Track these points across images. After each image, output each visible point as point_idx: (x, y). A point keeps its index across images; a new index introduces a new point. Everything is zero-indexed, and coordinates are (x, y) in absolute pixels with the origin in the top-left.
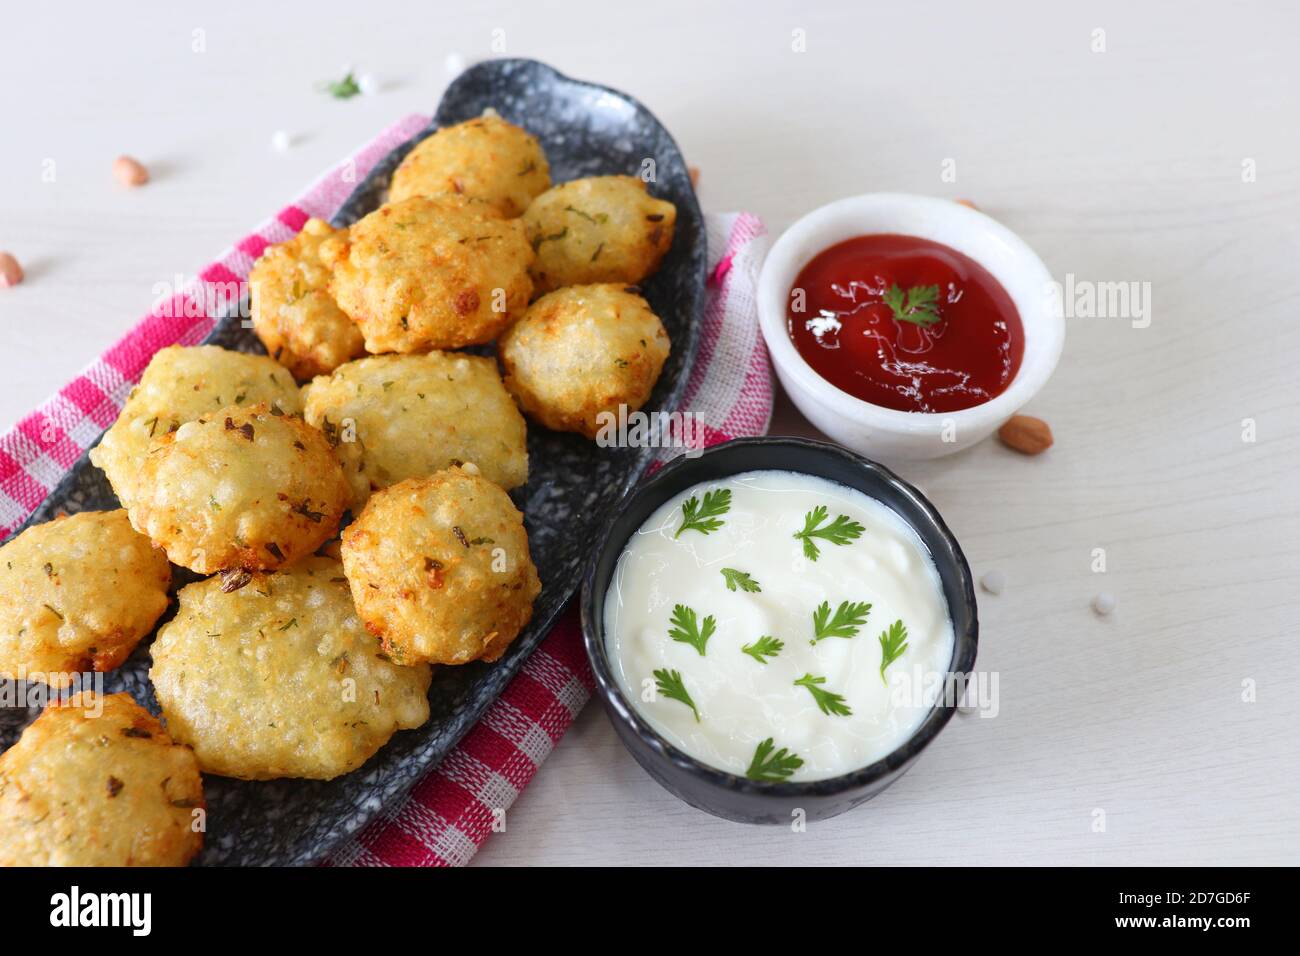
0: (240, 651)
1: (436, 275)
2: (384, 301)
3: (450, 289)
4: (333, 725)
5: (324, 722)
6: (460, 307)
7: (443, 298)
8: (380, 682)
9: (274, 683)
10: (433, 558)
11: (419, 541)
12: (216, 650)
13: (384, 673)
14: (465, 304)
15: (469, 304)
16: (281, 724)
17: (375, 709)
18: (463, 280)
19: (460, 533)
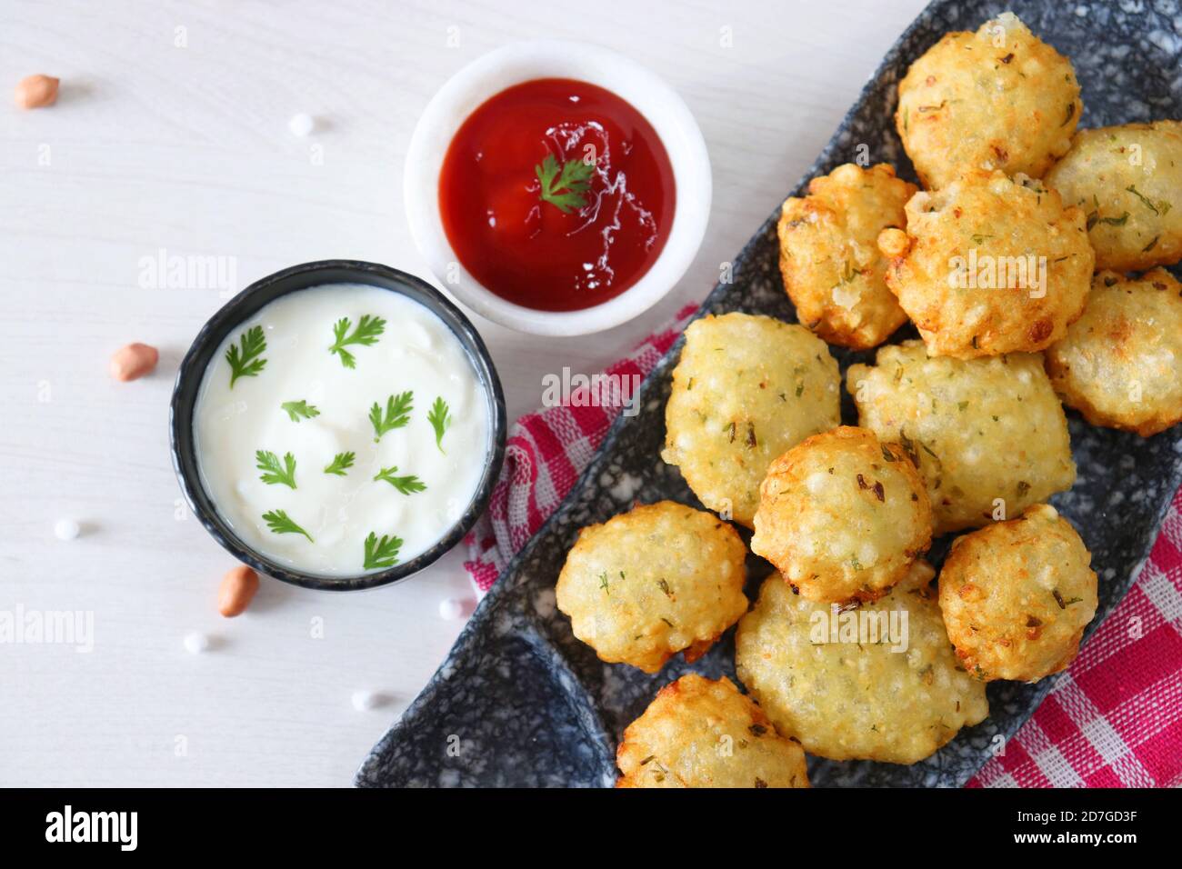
0: (842, 662)
1: (1015, 303)
2: (961, 323)
3: (1026, 317)
4: (924, 728)
5: (917, 727)
6: (1034, 336)
7: (1019, 327)
8: (959, 692)
9: (874, 692)
10: (1033, 616)
11: (1024, 602)
12: (822, 659)
13: (962, 683)
14: (1040, 332)
15: (1044, 331)
16: (883, 729)
17: (955, 714)
18: (1040, 308)
19: (1056, 595)
